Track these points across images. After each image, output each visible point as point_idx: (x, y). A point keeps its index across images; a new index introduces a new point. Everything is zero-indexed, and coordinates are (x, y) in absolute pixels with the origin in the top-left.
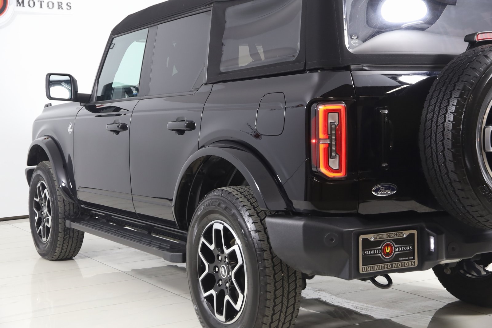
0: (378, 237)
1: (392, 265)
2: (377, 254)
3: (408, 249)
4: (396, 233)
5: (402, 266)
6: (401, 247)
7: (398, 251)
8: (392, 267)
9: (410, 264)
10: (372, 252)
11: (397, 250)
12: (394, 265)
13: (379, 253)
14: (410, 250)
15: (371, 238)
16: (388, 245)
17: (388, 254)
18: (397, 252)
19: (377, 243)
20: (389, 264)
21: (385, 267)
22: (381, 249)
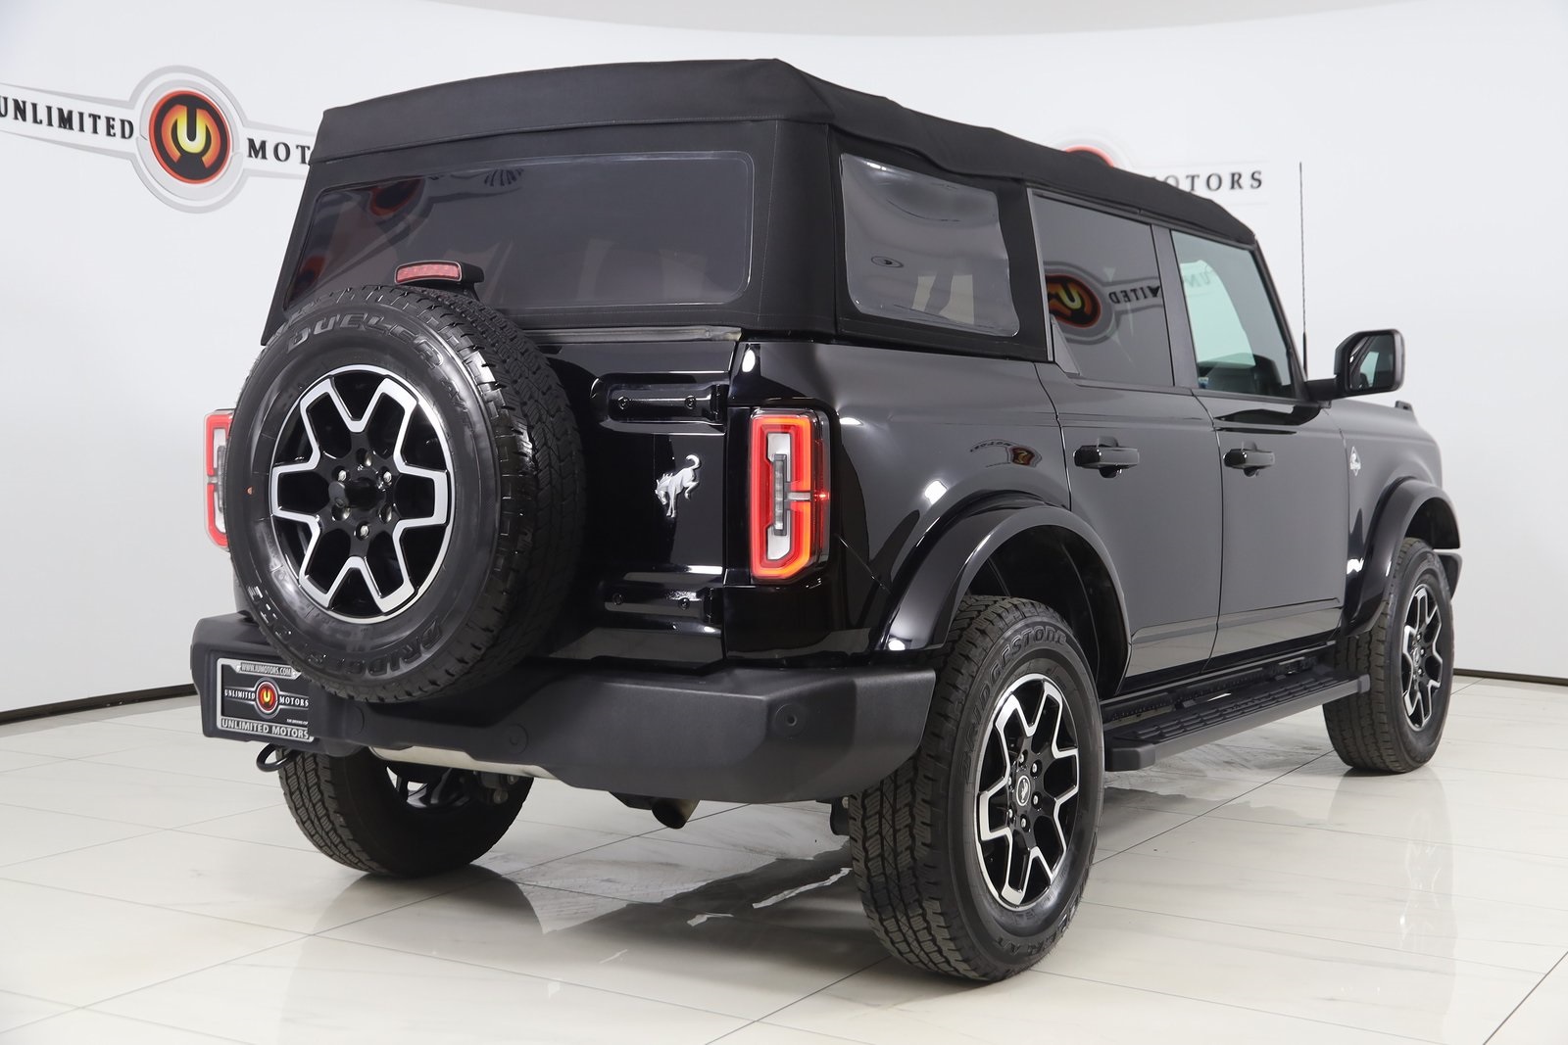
0: (248, 669)
1: (271, 727)
2: (247, 699)
3: (302, 704)
4: (279, 669)
5: (286, 735)
6: (290, 697)
7: (285, 704)
8: (270, 731)
9: (300, 734)
10: (240, 695)
11: (282, 700)
12: (274, 728)
13: (250, 700)
14: (304, 707)
15: (236, 665)
16: (267, 688)
17: (267, 706)
18: (282, 704)
19: (249, 680)
20: (266, 725)
21: (259, 728)
22: (255, 692)
